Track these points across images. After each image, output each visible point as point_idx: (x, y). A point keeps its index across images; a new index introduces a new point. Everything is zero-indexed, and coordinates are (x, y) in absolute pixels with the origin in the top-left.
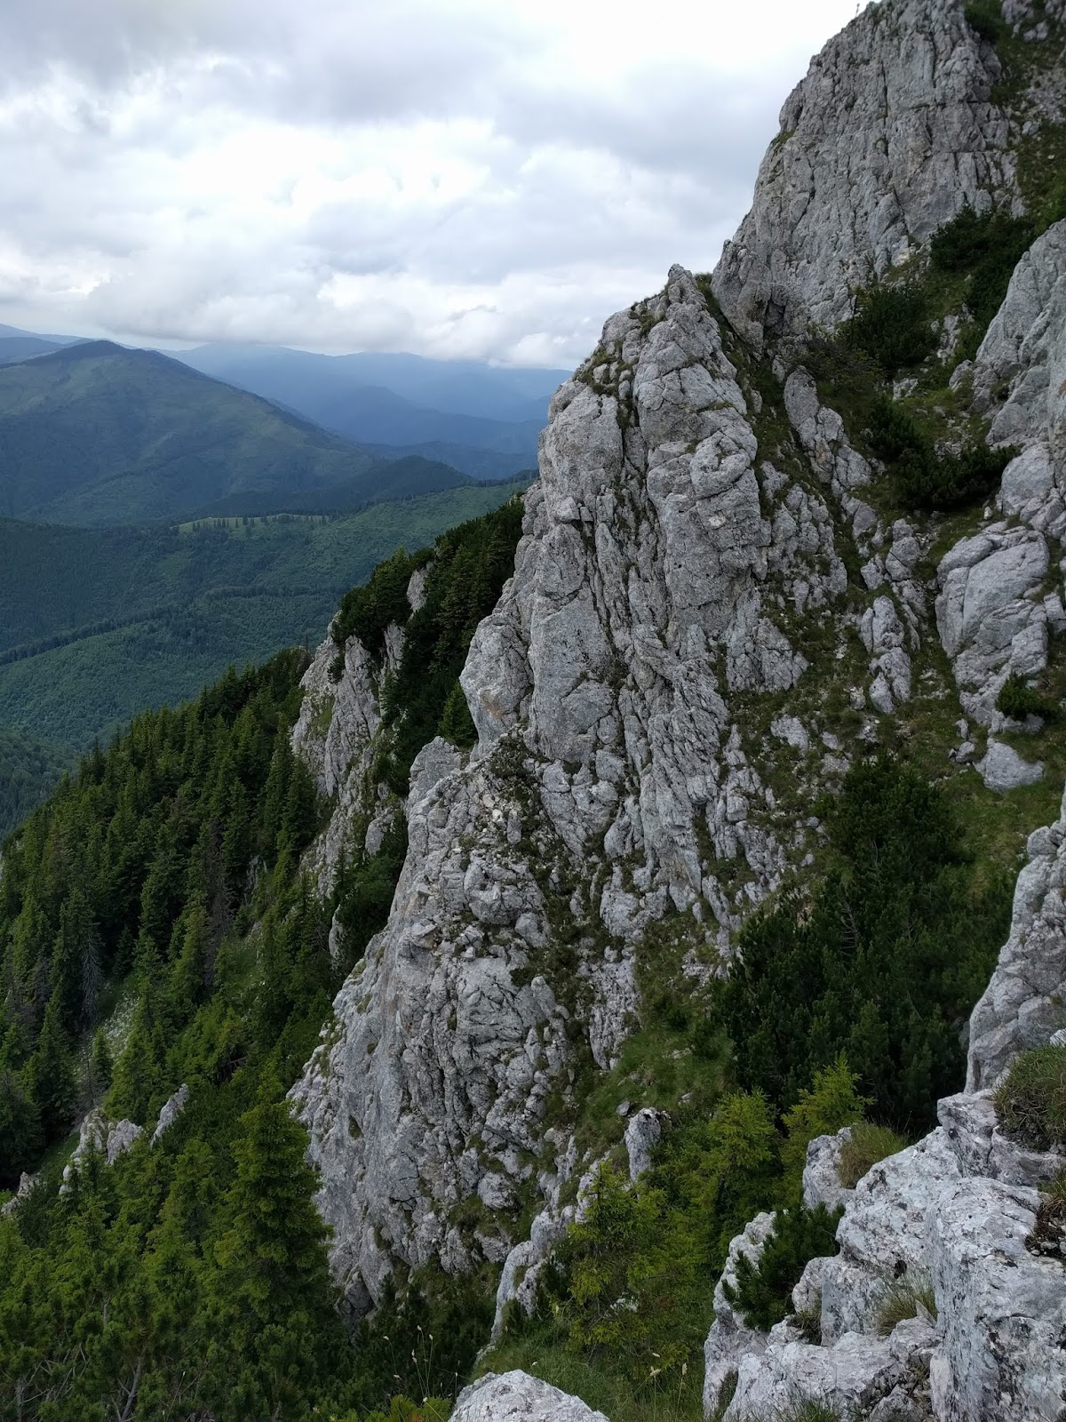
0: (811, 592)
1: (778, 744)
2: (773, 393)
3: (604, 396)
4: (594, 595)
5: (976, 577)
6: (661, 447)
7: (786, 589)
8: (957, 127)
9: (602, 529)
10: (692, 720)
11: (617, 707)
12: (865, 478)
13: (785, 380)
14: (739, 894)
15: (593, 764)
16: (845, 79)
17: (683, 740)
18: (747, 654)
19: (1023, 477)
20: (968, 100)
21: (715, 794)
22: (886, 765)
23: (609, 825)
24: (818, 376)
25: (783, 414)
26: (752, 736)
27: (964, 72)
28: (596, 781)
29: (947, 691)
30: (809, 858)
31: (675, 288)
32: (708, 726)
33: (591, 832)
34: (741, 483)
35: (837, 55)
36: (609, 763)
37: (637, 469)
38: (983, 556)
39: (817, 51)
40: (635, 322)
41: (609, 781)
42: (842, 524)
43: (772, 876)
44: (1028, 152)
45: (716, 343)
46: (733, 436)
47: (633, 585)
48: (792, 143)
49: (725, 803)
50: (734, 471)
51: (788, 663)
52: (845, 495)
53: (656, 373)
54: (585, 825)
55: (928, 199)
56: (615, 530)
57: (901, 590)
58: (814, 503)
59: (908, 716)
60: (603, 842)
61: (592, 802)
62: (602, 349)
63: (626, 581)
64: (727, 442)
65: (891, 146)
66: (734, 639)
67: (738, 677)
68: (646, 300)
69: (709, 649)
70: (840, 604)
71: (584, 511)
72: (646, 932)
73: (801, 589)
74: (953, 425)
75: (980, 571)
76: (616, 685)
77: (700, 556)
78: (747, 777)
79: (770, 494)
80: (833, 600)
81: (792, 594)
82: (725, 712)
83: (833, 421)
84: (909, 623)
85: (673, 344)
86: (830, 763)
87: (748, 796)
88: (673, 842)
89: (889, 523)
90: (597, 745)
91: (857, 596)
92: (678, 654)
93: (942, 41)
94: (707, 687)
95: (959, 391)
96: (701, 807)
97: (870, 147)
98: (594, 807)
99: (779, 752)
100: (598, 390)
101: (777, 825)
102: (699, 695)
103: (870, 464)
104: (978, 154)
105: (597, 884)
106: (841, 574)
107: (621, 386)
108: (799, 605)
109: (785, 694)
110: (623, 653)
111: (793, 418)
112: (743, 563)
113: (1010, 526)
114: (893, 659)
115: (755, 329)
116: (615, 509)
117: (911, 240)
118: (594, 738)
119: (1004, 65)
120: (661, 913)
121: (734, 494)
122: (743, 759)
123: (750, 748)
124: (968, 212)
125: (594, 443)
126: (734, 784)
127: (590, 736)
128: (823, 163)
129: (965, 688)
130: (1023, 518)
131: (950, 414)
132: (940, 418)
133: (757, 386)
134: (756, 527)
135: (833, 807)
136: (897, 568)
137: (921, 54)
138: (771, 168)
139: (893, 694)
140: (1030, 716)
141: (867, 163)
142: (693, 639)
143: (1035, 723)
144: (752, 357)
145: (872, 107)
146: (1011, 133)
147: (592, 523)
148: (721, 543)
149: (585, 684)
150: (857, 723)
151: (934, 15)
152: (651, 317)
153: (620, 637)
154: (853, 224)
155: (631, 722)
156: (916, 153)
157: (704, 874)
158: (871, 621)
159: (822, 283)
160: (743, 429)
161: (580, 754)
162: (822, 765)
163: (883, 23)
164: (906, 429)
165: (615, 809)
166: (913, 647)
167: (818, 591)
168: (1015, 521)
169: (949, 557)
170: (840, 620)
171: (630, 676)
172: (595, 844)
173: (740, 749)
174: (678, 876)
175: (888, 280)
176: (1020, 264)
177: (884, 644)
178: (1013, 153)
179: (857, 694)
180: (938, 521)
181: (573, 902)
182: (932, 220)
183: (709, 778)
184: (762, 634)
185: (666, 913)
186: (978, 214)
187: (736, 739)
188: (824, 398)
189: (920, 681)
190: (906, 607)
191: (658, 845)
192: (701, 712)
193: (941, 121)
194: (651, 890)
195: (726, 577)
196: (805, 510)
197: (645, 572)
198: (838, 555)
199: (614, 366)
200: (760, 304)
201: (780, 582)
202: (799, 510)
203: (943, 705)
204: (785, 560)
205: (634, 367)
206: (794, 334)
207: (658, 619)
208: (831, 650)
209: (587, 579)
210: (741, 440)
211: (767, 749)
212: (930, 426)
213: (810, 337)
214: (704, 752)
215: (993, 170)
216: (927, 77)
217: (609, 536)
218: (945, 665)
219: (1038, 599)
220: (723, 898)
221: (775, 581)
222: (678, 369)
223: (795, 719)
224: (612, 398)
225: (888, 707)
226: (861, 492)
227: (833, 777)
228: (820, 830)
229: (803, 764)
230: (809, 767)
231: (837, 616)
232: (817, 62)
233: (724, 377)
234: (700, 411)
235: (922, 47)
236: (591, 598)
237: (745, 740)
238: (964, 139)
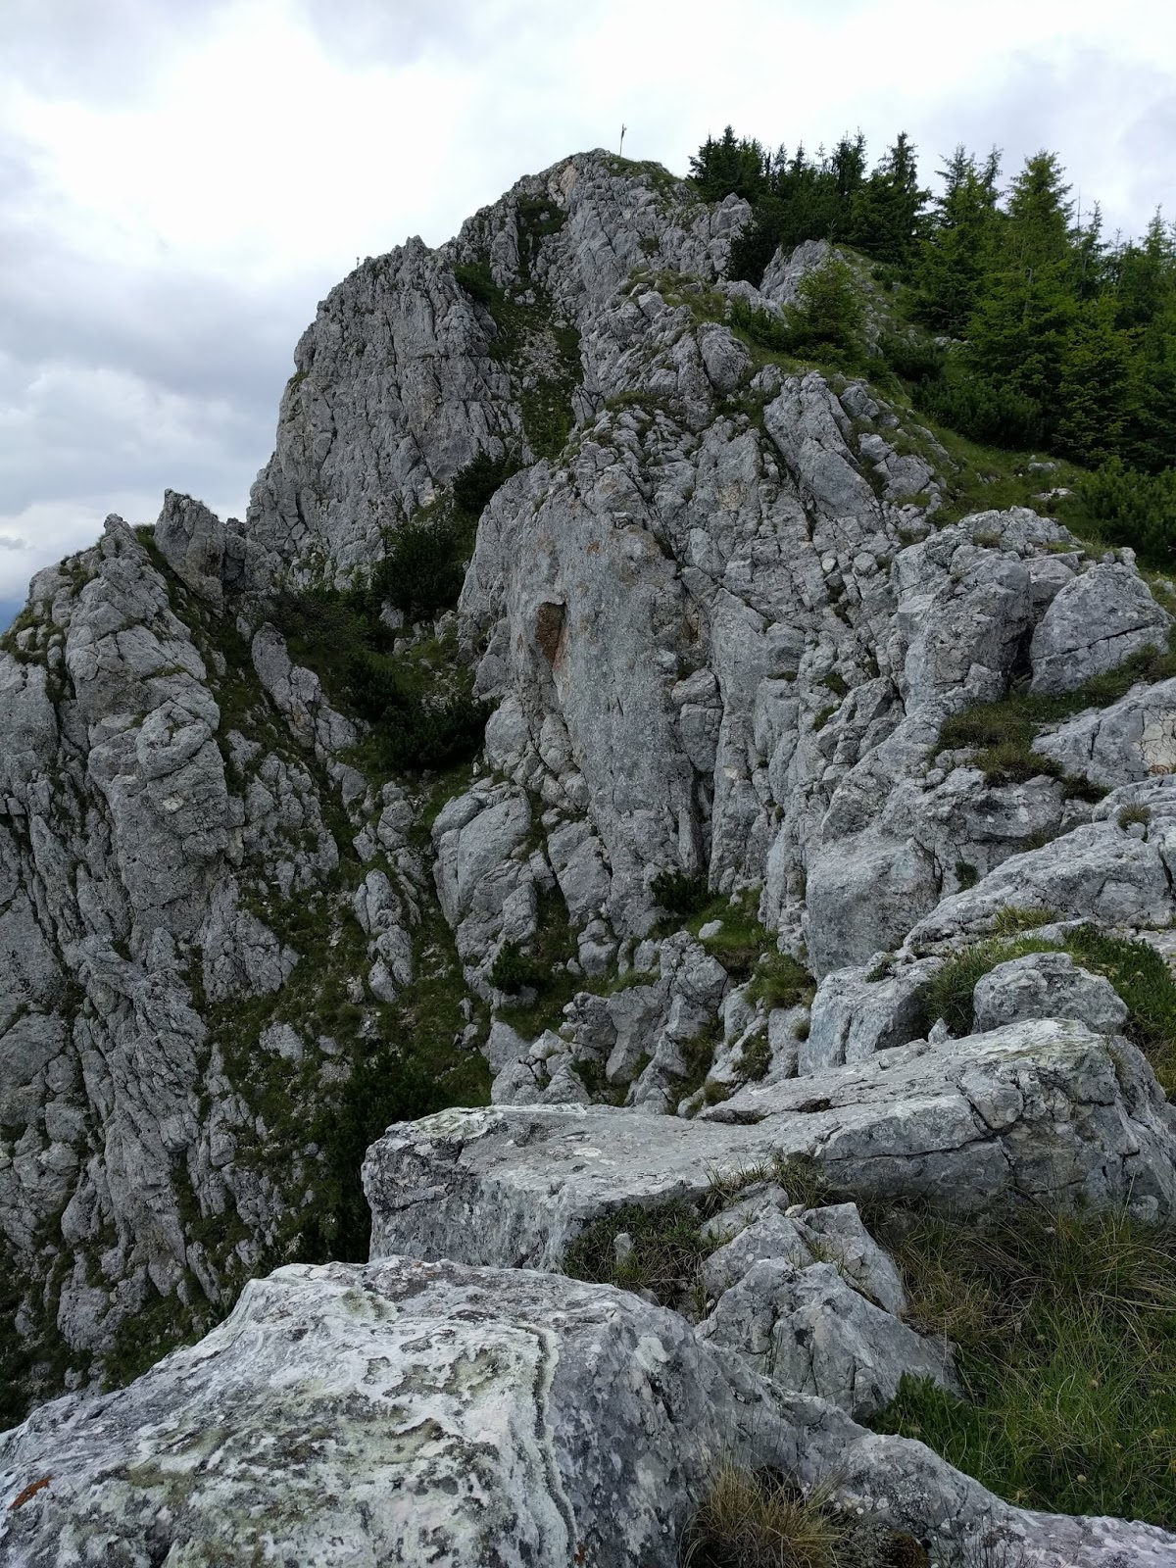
0: (297, 872)
1: (269, 1058)
2: (239, 654)
3: (29, 665)
4: (34, 904)
5: (465, 840)
6: (104, 722)
7: (268, 873)
8: (462, 378)
9: (37, 823)
10: (159, 1046)
11: (72, 1042)
12: (350, 740)
13: (252, 638)
14: (230, 1259)
15: (42, 1122)
16: (352, 326)
17: (151, 1074)
18: (226, 954)
19: (501, 732)
20: (467, 353)
21: (196, 1135)
22: (386, 1065)
23: (67, 1200)
24: (289, 633)
25: (253, 675)
26: (237, 1055)
27: (461, 328)
28: (47, 1142)
29: (451, 967)
30: (309, 1195)
31: (110, 542)
32: (183, 1051)
33: (43, 1215)
34: (200, 758)
35: (342, 302)
36: (64, 1117)
37: (79, 747)
38: (471, 816)
39: (324, 297)
40: (66, 579)
41: (65, 1141)
42: (328, 790)
43: (268, 1225)
44: (530, 404)
45: (163, 600)
46: (187, 705)
47: (82, 888)
48: (308, 384)
49: (209, 1144)
50: (190, 745)
51: (275, 959)
52: (330, 760)
53: (89, 638)
54: (34, 1206)
55: (445, 443)
56: (53, 823)
57: (396, 859)
58: (294, 772)
59: (411, 1002)
60: (60, 1225)
61: (43, 1173)
62: (29, 611)
63: (73, 882)
64: (180, 713)
65: (403, 392)
66: (210, 938)
67: (217, 984)
68: (79, 554)
69: (179, 956)
70: (333, 882)
71: (12, 802)
72: (119, 1335)
73: (285, 870)
74: (441, 678)
75: (469, 832)
76: (69, 1014)
77: (158, 846)
78: (233, 1107)
79: (240, 767)
80: (324, 878)
81: (276, 878)
82: (203, 1029)
83: (308, 682)
84: (406, 896)
85: (106, 604)
86: (330, 1073)
87: (235, 1130)
88: (148, 1208)
89: (379, 788)
90: (47, 1096)
91: (350, 872)
92: (144, 965)
93: (439, 300)
94: (177, 1003)
95: (444, 643)
96: (180, 1155)
97: (384, 392)
98: (45, 1180)
99: (270, 1069)
100: (22, 659)
101: (270, 1161)
102: (167, 1015)
103: (354, 724)
104: (485, 404)
105: (53, 1284)
106: (330, 848)
107: (50, 653)
108: (285, 890)
109: (275, 997)
110: (77, 972)
111: (264, 678)
112: (211, 850)
113: (496, 781)
114: (390, 940)
115: (212, 585)
116: (52, 798)
117: (435, 482)
118: (42, 1088)
119: (499, 324)
120: (138, 1305)
121: (191, 771)
122: (227, 1086)
123: (235, 1070)
124: (484, 456)
125: (18, 721)
126: (219, 1118)
127: (36, 1086)
128: (341, 405)
129: (467, 961)
130: (506, 774)
131: (437, 666)
132: (426, 670)
133: (219, 647)
134: (222, 807)
135: (333, 1126)
136: (389, 835)
137: (420, 309)
138: (290, 406)
139: (394, 979)
140: (523, 987)
141: (382, 406)
142: (158, 948)
143: (530, 995)
144: (212, 613)
145: (382, 354)
146: (512, 385)
147: (25, 817)
148: (181, 829)
149: (24, 1020)
150: (356, 1019)
151: (427, 274)
152: (86, 573)
153: (71, 953)
154: (377, 465)
155: (91, 1058)
156: (428, 400)
157: (188, 1241)
158: (364, 898)
159: (354, 522)
160: (199, 696)
161: (23, 1113)
162: (320, 1077)
163: (382, 277)
164: (387, 686)
165: (75, 1176)
166: (414, 922)
167: (305, 871)
168: (499, 777)
169: (440, 820)
170: (334, 900)
171: (86, 1000)
172: (49, 1229)
173: (223, 1073)
174: (160, 1248)
175: (417, 520)
176: (483, 517)
177: (380, 923)
178: (517, 404)
179: (354, 986)
180: (431, 780)
181: (20, 1317)
182: (452, 463)
183: (187, 1117)
184: (241, 930)
185: (145, 1302)
186: (493, 459)
187: (217, 1062)
188: (296, 656)
189: (421, 960)
190: (403, 878)
191: (130, 1215)
192: (171, 1035)
193: (447, 371)
194: (125, 1276)
195: (193, 868)
196: (284, 781)
197: (96, 869)
198: (327, 827)
199: (42, 630)
200: (214, 558)
201: (261, 865)
202: (277, 782)
203: (446, 984)
204: (265, 840)
205: (66, 630)
206: (258, 589)
207: (117, 925)
208: (324, 937)
209: (22, 885)
210: (198, 708)
211: (255, 1067)
212: (417, 680)
213: (274, 591)
214: (179, 1084)
215: (501, 419)
216: (428, 330)
217: (46, 831)
218: (448, 937)
219: (525, 858)
220: (211, 1268)
221: (254, 864)
222: (114, 633)
223: (286, 1026)
224: (39, 667)
225: (389, 995)
226: (347, 755)
227: (332, 1088)
228: (320, 1157)
229: (297, 1079)
230: (304, 1082)
231: (330, 896)
232: (324, 307)
233: (176, 638)
234: (144, 679)
235: (420, 303)
236: (30, 908)
237: (228, 1061)
238: (470, 389)
